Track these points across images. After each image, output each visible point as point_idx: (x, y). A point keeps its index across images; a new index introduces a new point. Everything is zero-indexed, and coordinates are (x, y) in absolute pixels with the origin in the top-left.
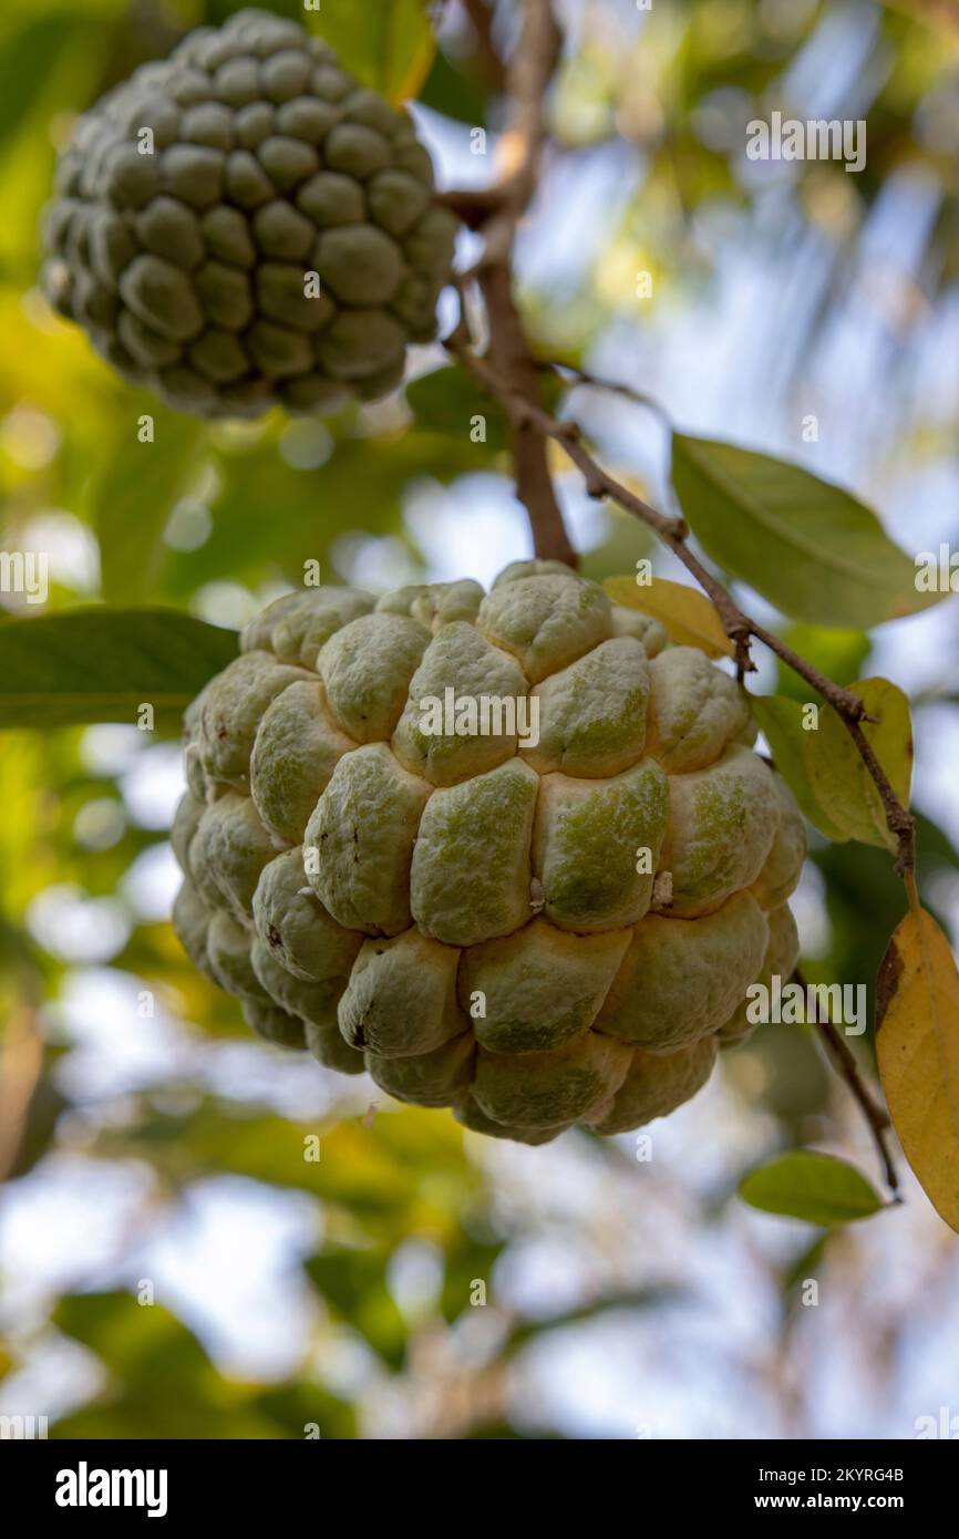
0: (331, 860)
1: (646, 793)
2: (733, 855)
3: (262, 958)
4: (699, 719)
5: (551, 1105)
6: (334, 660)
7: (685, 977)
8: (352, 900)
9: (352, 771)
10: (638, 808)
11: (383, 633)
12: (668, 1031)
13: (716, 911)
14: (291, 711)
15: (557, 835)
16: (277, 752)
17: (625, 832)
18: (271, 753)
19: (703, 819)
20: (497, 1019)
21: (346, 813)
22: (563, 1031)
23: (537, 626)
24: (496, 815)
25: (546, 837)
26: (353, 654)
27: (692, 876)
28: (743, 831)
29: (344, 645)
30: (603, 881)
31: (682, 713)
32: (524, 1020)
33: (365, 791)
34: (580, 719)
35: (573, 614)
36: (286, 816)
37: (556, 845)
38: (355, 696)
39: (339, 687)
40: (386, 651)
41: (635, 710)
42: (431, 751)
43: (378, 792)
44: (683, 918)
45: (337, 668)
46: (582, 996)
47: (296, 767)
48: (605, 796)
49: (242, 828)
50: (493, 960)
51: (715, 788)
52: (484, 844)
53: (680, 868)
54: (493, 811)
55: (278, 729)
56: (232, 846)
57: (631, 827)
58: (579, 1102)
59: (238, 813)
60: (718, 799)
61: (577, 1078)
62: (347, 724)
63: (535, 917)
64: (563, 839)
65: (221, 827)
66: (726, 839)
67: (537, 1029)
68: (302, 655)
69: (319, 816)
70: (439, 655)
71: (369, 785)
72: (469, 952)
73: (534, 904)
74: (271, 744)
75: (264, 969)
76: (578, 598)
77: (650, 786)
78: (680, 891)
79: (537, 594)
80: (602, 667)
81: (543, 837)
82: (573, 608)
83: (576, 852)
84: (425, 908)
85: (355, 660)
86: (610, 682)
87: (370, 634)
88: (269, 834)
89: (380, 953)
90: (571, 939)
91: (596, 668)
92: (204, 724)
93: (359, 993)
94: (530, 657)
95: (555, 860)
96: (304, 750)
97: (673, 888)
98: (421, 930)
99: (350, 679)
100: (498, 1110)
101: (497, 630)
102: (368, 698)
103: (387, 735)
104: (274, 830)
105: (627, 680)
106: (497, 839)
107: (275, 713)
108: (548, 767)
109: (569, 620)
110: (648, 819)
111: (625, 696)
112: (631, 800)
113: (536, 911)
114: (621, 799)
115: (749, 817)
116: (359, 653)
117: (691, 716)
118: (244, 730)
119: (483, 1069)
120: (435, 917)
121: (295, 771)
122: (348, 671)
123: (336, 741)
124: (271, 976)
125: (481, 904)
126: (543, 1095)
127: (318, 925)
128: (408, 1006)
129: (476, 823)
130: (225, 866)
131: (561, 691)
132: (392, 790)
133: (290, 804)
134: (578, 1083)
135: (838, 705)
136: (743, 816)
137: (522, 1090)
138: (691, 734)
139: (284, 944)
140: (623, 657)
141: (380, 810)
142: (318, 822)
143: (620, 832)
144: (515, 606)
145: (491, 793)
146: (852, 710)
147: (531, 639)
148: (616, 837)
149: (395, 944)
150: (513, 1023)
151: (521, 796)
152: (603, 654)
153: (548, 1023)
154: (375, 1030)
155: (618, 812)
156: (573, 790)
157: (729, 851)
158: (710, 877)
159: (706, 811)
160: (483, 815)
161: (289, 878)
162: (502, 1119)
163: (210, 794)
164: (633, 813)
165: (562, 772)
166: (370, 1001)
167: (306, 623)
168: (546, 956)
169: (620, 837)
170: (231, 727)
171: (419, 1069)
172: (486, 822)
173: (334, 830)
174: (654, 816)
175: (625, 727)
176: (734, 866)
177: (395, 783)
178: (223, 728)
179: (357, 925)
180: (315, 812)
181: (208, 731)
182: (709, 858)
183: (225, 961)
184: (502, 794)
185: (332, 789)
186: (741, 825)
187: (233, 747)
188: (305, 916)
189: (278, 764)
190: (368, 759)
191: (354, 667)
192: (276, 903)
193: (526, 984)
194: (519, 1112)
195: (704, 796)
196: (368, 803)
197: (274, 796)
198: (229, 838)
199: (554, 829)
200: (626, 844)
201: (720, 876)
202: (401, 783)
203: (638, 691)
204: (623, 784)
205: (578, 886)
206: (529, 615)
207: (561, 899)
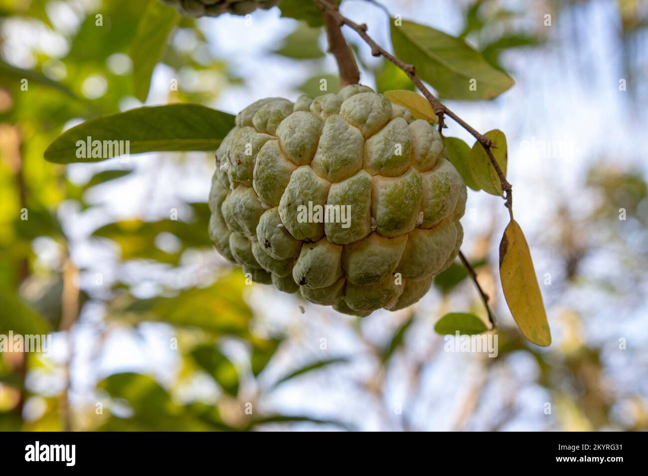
0: (292, 214)
1: (415, 182)
2: (446, 204)
3: (258, 251)
4: (431, 150)
5: (377, 302)
6: (286, 132)
7: (429, 252)
8: (302, 229)
9: (299, 179)
10: (412, 188)
11: (305, 121)
12: (422, 273)
13: (438, 225)
14: (270, 154)
15: (382, 201)
16: (266, 171)
17: (409, 198)
18: (263, 171)
19: (435, 190)
20: (359, 272)
21: (299, 195)
22: (384, 275)
23: (368, 116)
24: (359, 194)
25: (377, 201)
26: (294, 130)
27: (431, 212)
28: (450, 194)
29: (290, 126)
30: (401, 218)
31: (424, 148)
32: (370, 272)
33: (306, 186)
34: (388, 154)
35: (380, 110)
36: (270, 196)
37: (382, 205)
38: (297, 147)
39: (290, 144)
40: (308, 129)
41: (408, 149)
42: (331, 169)
43: (311, 186)
44: (426, 229)
45: (288, 136)
46: (391, 262)
47: (274, 177)
48: (399, 184)
49: (249, 201)
50: (356, 249)
51: (438, 178)
52: (355, 206)
53: (426, 210)
54: (358, 193)
55: (266, 161)
56: (246, 208)
57: (410, 196)
58: (387, 301)
59: (247, 195)
60: (440, 182)
61: (387, 292)
62: (293, 158)
63: (372, 232)
64: (385, 202)
65: (240, 200)
66: (444, 198)
67: (374, 275)
68: (267, 129)
69: (286, 196)
70: (331, 130)
71: (307, 184)
72: (346, 247)
73: (373, 227)
74: (263, 168)
75: (259, 256)
76: (381, 103)
77: (415, 179)
78: (426, 219)
79: (365, 103)
80: (394, 132)
81: (376, 201)
82: (380, 108)
83: (390, 207)
84: (331, 231)
85: (295, 132)
86: (398, 138)
87: (300, 121)
88: (261, 203)
89: (312, 249)
90: (387, 240)
91: (392, 133)
92: (230, 159)
93: (304, 265)
94: (365, 129)
95: (381, 211)
96: (277, 170)
97: (424, 218)
98: (329, 239)
99: (294, 140)
100: (356, 306)
101: (350, 118)
102: (303, 149)
103: (310, 162)
104: (263, 201)
105: (404, 137)
106: (360, 204)
107: (263, 155)
108: (375, 173)
109: (379, 113)
110: (416, 193)
111: (404, 144)
112: (409, 186)
113: (373, 230)
114: (406, 185)
115: (451, 188)
116: (297, 129)
117: (427, 149)
118: (248, 161)
119: (349, 291)
120: (336, 235)
121: (274, 179)
122: (293, 136)
123: (288, 165)
124: (262, 258)
125: (354, 229)
126: (374, 299)
127: (286, 239)
128: (324, 269)
129: (351, 198)
130: (243, 216)
131: (380, 142)
132: (316, 186)
133: (272, 192)
134: (387, 294)
135: (482, 141)
136: (449, 188)
137: (366, 298)
138: (428, 157)
139: (272, 246)
140: (401, 127)
141: (313, 194)
142: (286, 199)
143: (406, 198)
144: (358, 108)
145: (356, 186)
146: (487, 144)
147: (365, 122)
148: (405, 200)
149: (317, 245)
150: (365, 274)
151: (368, 186)
152: (394, 126)
153: (378, 273)
154: (310, 279)
155: (405, 190)
156: (387, 182)
157: (445, 202)
158: (438, 213)
159: (436, 187)
160: (354, 195)
161: (273, 221)
162: (356, 309)
163: (231, 187)
164: (411, 191)
165: (381, 175)
166: (309, 267)
167: (268, 115)
168: (378, 247)
169: (407, 200)
170: (243, 160)
171: (324, 292)
172: (355, 197)
173: (294, 202)
174: (418, 191)
175: (405, 156)
176: (447, 208)
177: (317, 182)
178: (239, 161)
179: (302, 238)
180: (284, 194)
181: (232, 162)
182: (438, 206)
183: (239, 252)
184: (361, 186)
185: (290, 186)
186: (449, 192)
187: (244, 168)
188: (280, 236)
189: (267, 176)
190: (305, 173)
191: (295, 135)
192: (268, 231)
193: (371, 258)
194: (364, 306)
195: (434, 181)
196: (307, 191)
197: (265, 188)
198: (245, 205)
199: (381, 198)
200: (409, 202)
201: (441, 212)
202: (319, 182)
203: (409, 141)
204: (406, 179)
205: (391, 220)
206: (364, 112)
207: (384, 226)
